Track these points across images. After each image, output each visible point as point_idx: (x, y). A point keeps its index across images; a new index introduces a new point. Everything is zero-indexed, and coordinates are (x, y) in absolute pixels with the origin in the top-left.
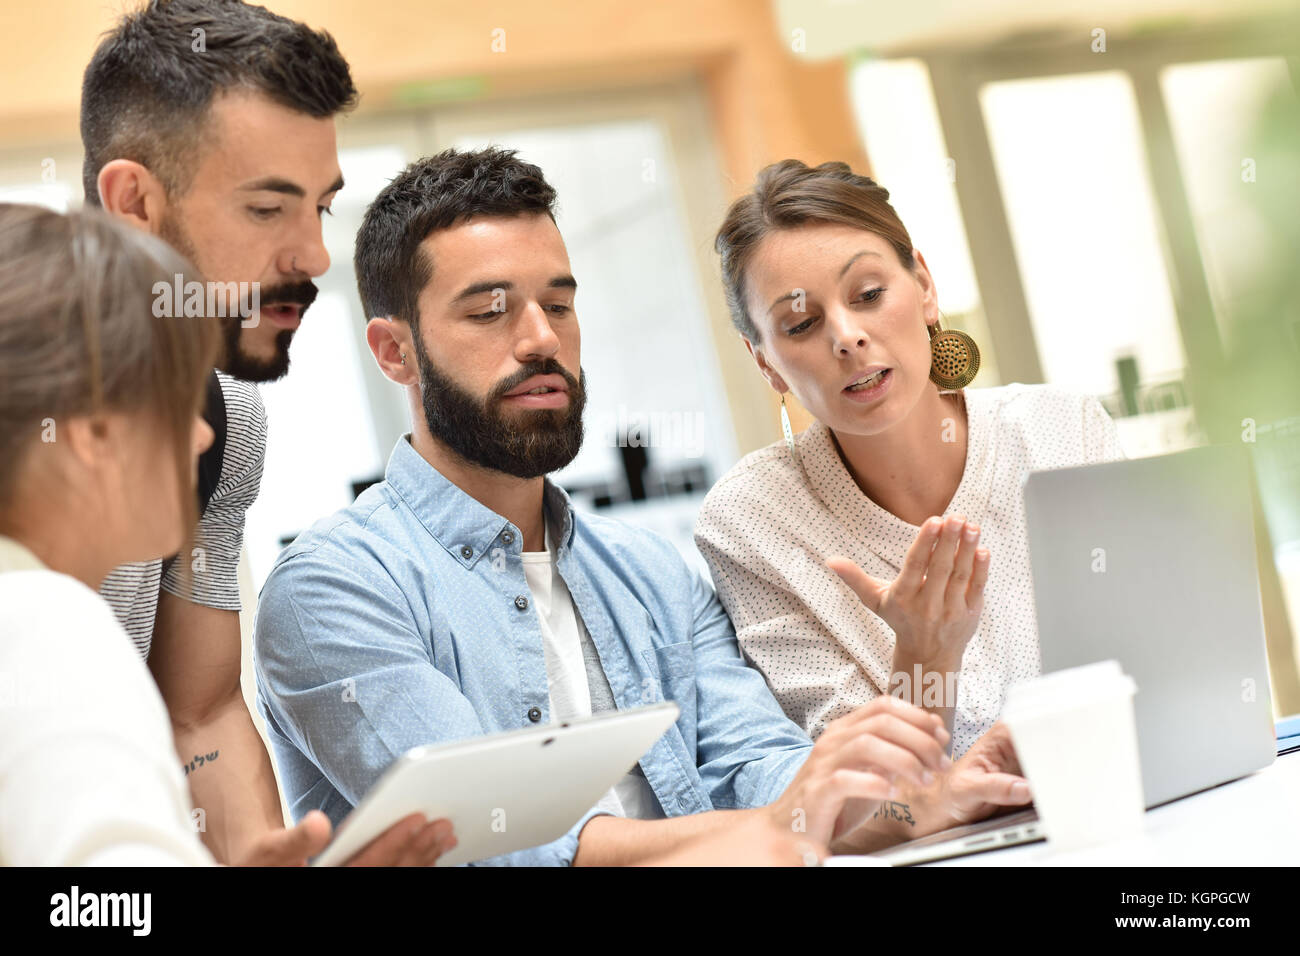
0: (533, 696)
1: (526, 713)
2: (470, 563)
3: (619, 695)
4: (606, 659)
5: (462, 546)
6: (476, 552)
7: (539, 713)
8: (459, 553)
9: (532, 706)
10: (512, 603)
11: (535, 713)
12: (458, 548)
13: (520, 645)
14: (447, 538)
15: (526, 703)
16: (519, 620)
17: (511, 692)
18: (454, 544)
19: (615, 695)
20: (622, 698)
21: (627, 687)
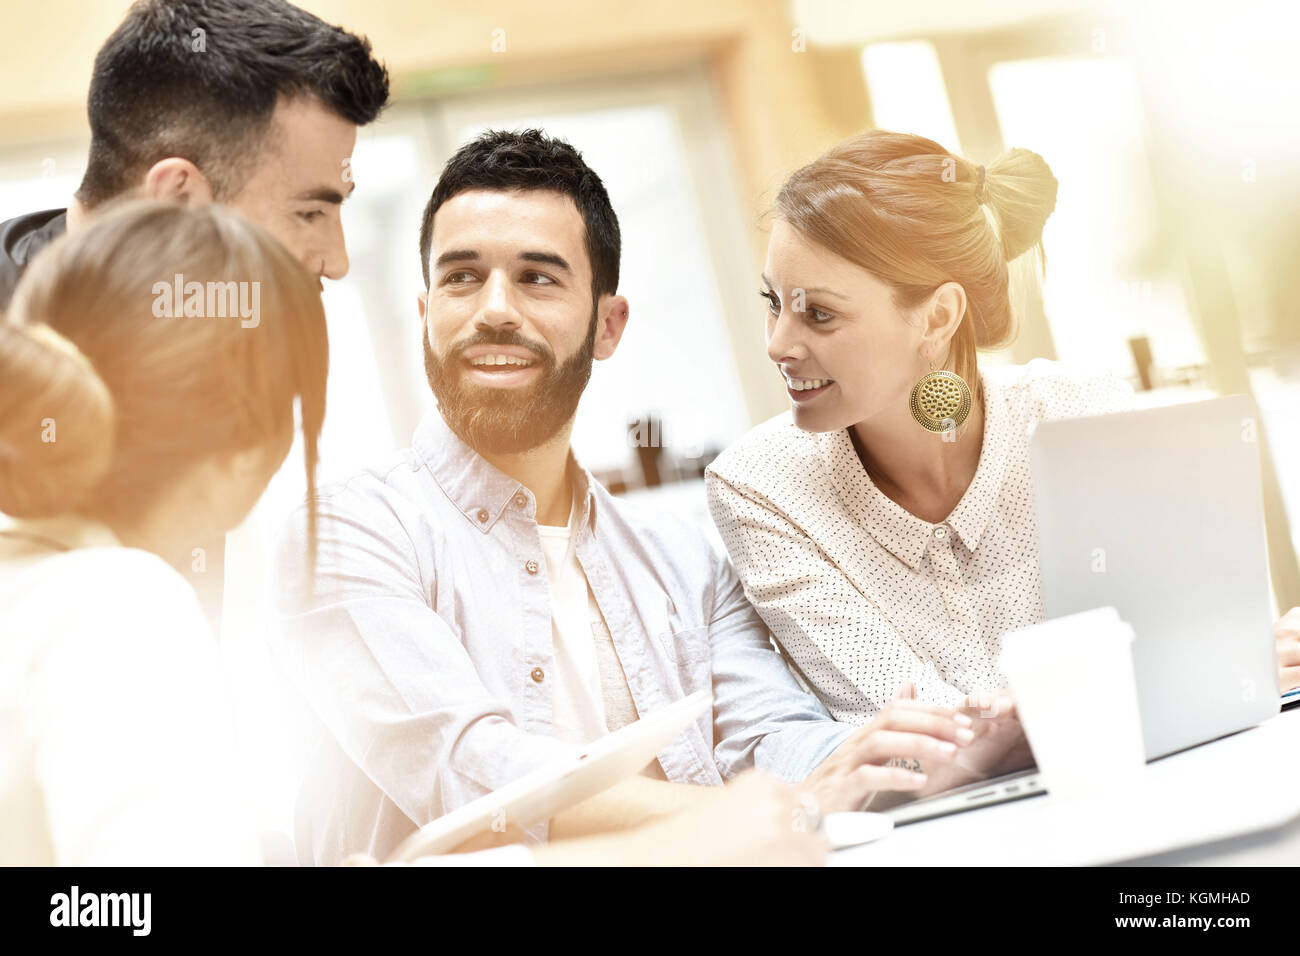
0: (536, 657)
1: (530, 672)
2: (485, 527)
3: (633, 677)
4: (620, 642)
5: (479, 509)
6: (491, 516)
7: (542, 675)
8: (475, 517)
9: (535, 666)
10: (523, 567)
11: (538, 673)
12: (474, 512)
13: (528, 608)
14: (463, 503)
15: (530, 663)
16: (529, 583)
17: (515, 651)
18: (470, 508)
19: (628, 677)
20: (635, 680)
21: (642, 669)
